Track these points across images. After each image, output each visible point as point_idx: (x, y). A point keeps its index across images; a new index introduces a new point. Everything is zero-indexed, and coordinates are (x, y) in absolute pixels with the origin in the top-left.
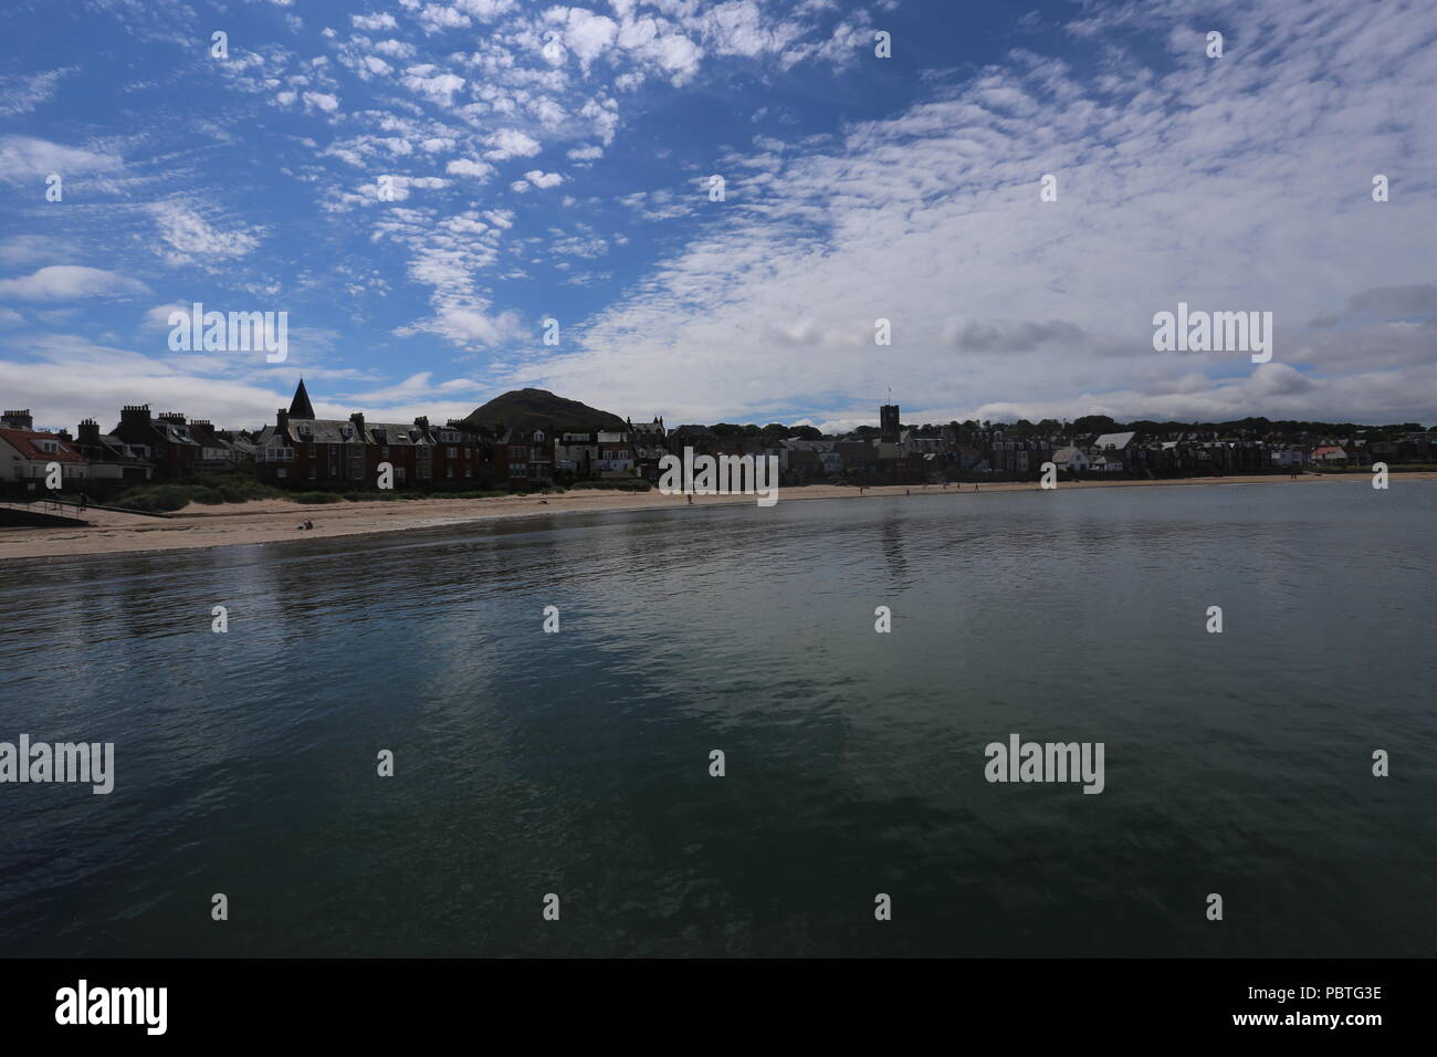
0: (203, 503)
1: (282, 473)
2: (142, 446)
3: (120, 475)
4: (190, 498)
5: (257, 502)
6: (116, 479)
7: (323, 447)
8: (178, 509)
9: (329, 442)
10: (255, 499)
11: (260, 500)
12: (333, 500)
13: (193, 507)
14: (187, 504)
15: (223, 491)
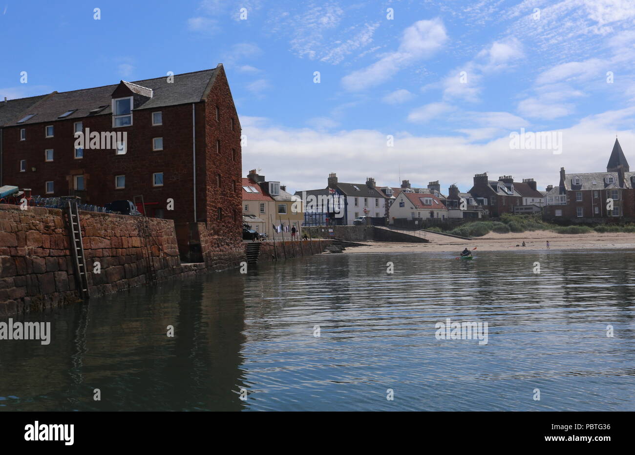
0: (497, 232)
1: (558, 213)
2: (482, 198)
3: (462, 216)
4: (491, 229)
5: (532, 233)
6: (459, 219)
7: (588, 194)
8: (482, 236)
9: (593, 189)
10: (530, 230)
11: (533, 231)
12: (584, 232)
13: (492, 234)
14: (488, 232)
15: (510, 226)
